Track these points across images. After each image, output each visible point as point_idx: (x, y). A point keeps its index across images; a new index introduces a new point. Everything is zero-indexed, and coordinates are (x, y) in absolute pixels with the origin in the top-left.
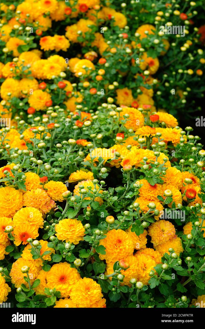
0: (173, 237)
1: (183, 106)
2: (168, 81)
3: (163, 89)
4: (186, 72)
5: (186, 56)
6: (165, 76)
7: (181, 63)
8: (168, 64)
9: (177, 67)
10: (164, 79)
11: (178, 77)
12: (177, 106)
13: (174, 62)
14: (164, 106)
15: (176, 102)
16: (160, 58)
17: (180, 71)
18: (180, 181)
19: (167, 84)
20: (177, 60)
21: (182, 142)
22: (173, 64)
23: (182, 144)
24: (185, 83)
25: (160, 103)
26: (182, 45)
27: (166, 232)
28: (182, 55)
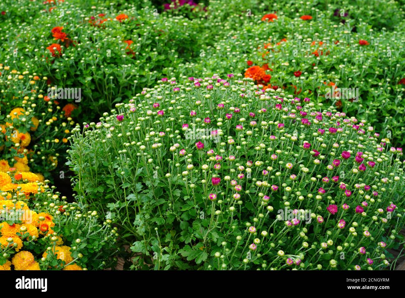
0: (32, 263)
1: (54, 168)
2: (39, 150)
3: (36, 157)
4: (53, 141)
5: (52, 129)
6: (36, 146)
7: (50, 135)
8: (39, 137)
9: (46, 138)
10: (35, 149)
11: (47, 146)
12: (50, 169)
13: (43, 135)
14: (39, 170)
15: (49, 166)
16: (31, 133)
17: (48, 141)
18: (36, 220)
19: (39, 153)
20: (46, 133)
21: (39, 191)
22: (43, 137)
23: (39, 193)
24: (54, 150)
25: (35, 168)
26: (48, 121)
27: (26, 259)
28: (48, 129)
